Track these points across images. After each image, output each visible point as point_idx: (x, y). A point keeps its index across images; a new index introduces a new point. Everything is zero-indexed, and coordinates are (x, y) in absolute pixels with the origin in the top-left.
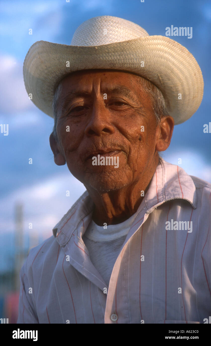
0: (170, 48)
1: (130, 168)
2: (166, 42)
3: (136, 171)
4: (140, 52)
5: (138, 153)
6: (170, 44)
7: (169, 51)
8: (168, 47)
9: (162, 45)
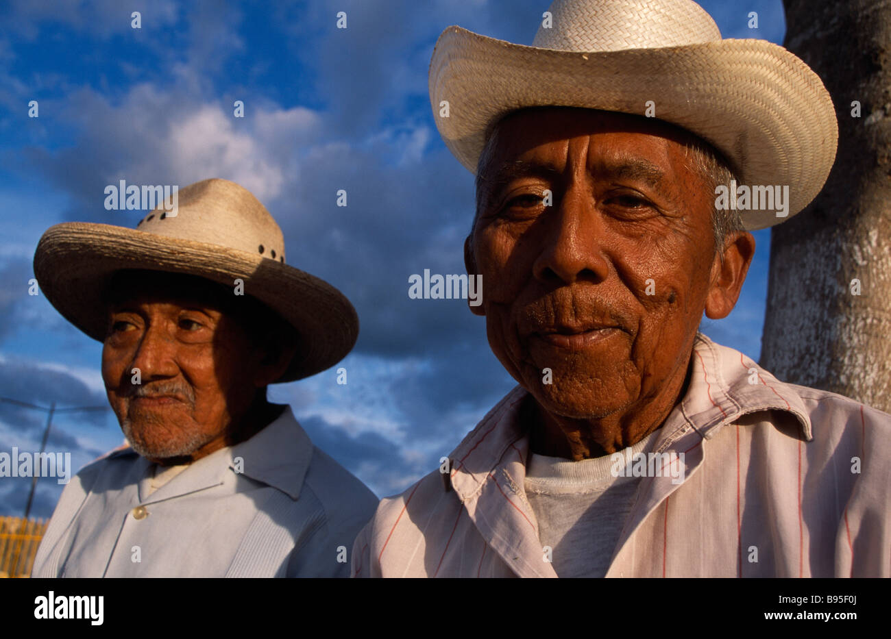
0: (782, 75)
1: (638, 369)
2: (776, 59)
3: (650, 375)
4: (702, 78)
5: (662, 333)
6: (784, 64)
7: (777, 81)
8: (778, 73)
9: (763, 64)
